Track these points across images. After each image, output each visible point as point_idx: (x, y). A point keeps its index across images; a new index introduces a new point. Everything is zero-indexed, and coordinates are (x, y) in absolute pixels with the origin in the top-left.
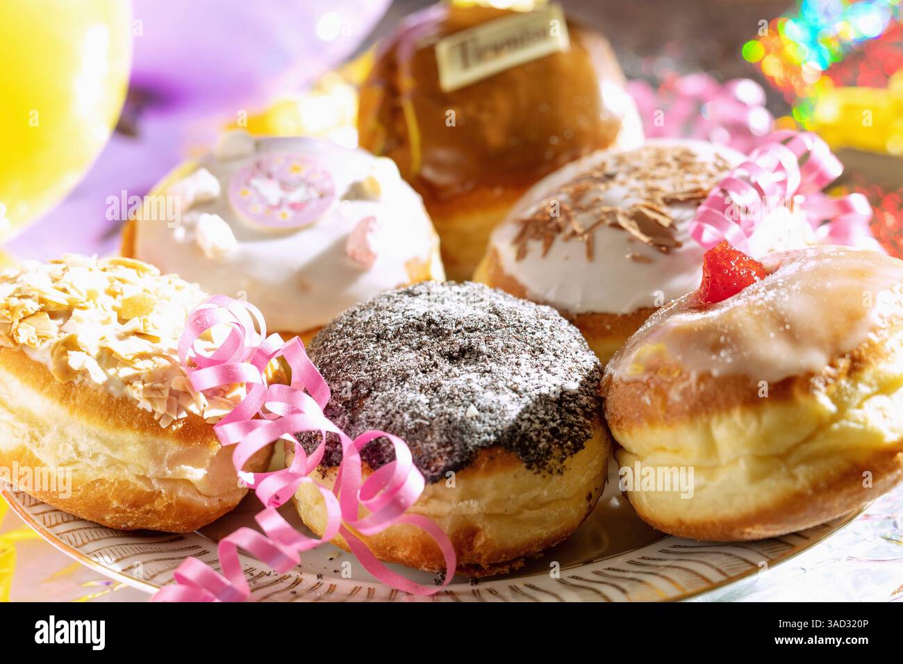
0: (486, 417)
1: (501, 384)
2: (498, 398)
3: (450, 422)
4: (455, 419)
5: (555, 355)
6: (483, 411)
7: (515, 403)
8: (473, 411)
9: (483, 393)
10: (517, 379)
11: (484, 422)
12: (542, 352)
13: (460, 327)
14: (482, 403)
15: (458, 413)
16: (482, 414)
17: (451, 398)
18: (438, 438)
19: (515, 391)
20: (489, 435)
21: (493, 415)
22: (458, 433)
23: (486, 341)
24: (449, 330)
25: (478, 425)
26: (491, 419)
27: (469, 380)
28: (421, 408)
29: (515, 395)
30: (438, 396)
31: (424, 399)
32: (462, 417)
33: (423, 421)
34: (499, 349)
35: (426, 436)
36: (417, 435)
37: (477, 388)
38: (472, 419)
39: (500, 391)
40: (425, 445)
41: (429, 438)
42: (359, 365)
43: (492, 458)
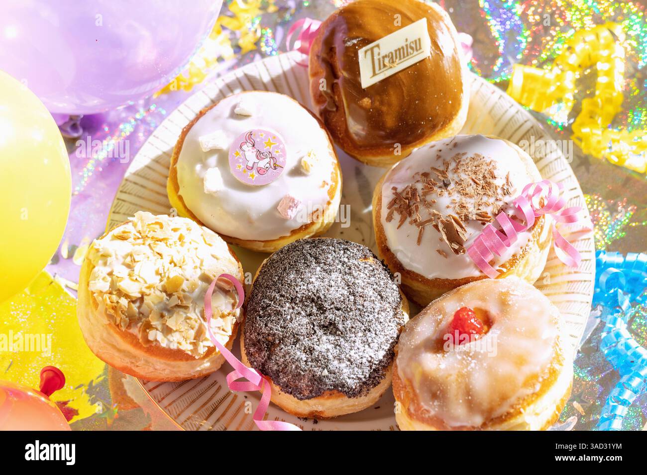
0: (331, 376)
1: (343, 356)
2: (340, 366)
3: (313, 376)
4: (316, 375)
5: (376, 334)
6: (330, 373)
7: (347, 368)
8: (326, 372)
9: (333, 361)
10: (352, 353)
11: (330, 379)
12: (369, 331)
13: (332, 306)
14: (331, 368)
15: (318, 372)
16: (330, 375)
17: (317, 360)
18: (306, 382)
19: (349, 360)
20: (331, 386)
21: (335, 376)
22: (316, 383)
23: (343, 321)
24: (326, 308)
25: (327, 381)
26: (334, 378)
27: (328, 350)
28: (302, 363)
29: (349, 363)
30: (311, 357)
31: (304, 357)
32: (320, 375)
33: (301, 372)
34: (348, 329)
35: (301, 379)
36: (297, 378)
37: (331, 357)
38: (324, 376)
39: (341, 361)
40: (300, 384)
41: (302, 381)
42: (279, 319)
43: (331, 395)
